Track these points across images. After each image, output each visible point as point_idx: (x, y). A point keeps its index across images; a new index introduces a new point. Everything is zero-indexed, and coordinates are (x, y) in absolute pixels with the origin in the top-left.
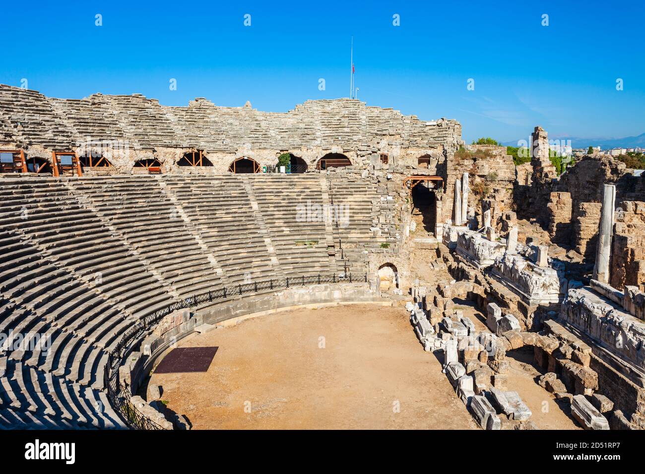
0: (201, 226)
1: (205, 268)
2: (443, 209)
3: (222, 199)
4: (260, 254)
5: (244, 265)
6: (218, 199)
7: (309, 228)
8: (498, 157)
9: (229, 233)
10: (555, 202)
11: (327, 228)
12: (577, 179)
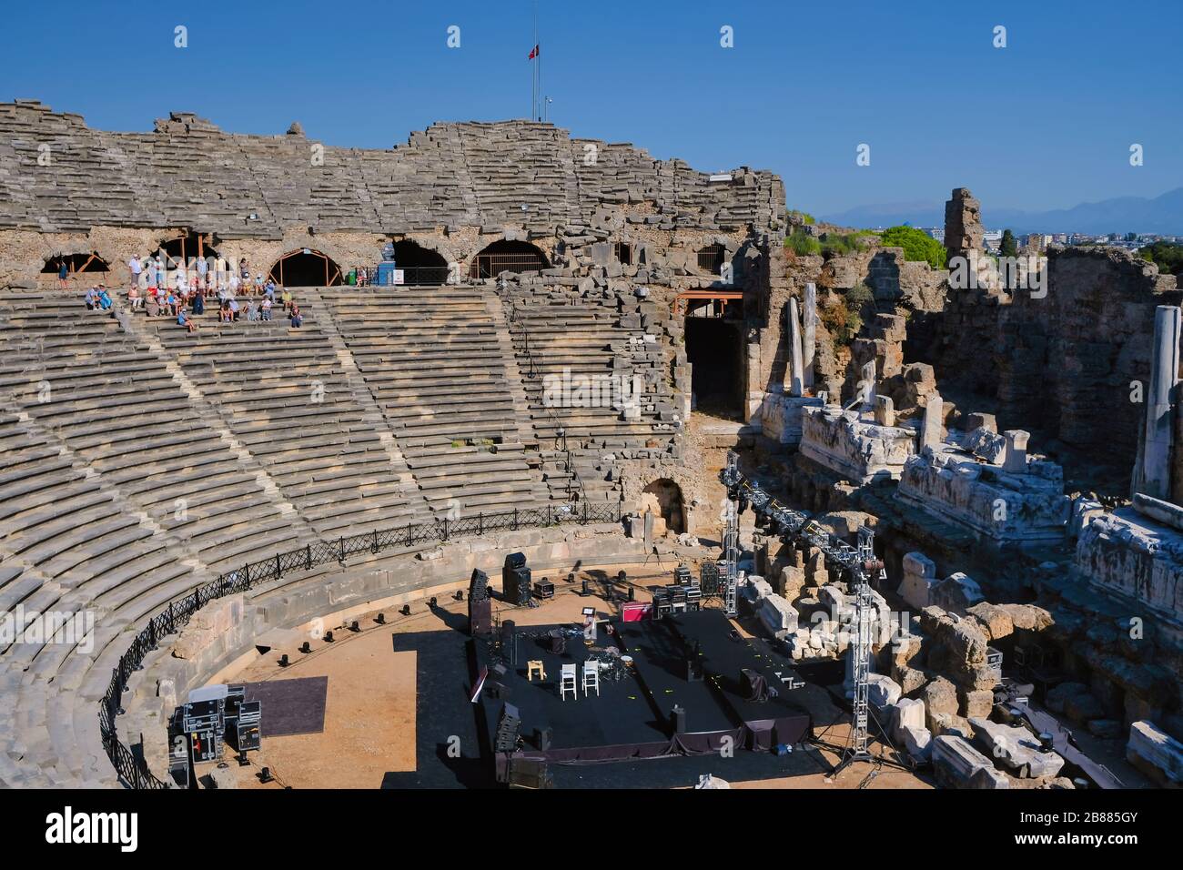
0: (230, 409)
1: (255, 502)
2: (762, 362)
3: (268, 346)
4: (374, 468)
5: (341, 495)
6: (259, 346)
7: (476, 407)
9: (294, 422)
11: (518, 407)
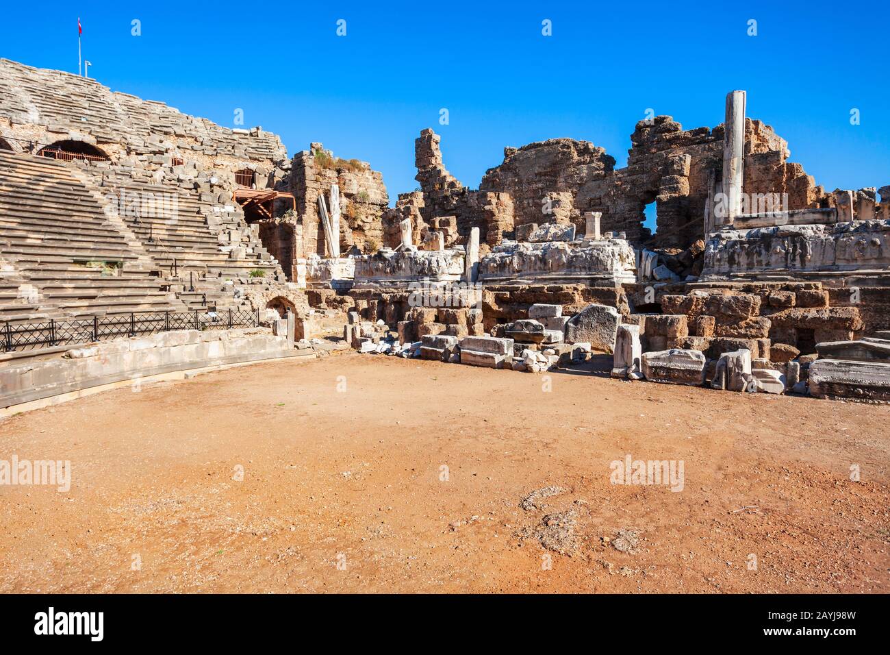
2: (305, 237)
8: (367, 171)
10: (494, 203)
11: (131, 243)
12: (516, 175)
